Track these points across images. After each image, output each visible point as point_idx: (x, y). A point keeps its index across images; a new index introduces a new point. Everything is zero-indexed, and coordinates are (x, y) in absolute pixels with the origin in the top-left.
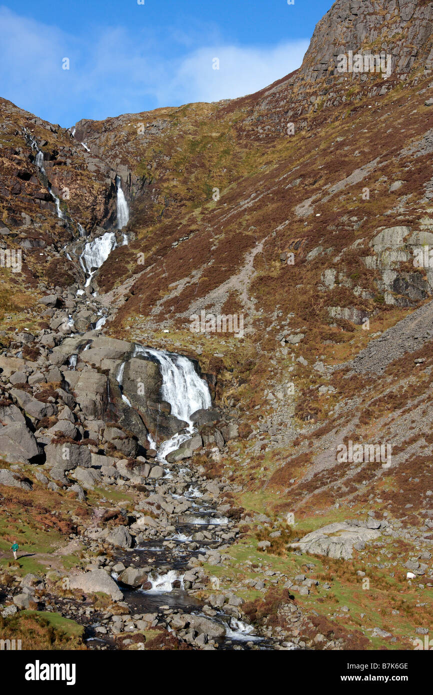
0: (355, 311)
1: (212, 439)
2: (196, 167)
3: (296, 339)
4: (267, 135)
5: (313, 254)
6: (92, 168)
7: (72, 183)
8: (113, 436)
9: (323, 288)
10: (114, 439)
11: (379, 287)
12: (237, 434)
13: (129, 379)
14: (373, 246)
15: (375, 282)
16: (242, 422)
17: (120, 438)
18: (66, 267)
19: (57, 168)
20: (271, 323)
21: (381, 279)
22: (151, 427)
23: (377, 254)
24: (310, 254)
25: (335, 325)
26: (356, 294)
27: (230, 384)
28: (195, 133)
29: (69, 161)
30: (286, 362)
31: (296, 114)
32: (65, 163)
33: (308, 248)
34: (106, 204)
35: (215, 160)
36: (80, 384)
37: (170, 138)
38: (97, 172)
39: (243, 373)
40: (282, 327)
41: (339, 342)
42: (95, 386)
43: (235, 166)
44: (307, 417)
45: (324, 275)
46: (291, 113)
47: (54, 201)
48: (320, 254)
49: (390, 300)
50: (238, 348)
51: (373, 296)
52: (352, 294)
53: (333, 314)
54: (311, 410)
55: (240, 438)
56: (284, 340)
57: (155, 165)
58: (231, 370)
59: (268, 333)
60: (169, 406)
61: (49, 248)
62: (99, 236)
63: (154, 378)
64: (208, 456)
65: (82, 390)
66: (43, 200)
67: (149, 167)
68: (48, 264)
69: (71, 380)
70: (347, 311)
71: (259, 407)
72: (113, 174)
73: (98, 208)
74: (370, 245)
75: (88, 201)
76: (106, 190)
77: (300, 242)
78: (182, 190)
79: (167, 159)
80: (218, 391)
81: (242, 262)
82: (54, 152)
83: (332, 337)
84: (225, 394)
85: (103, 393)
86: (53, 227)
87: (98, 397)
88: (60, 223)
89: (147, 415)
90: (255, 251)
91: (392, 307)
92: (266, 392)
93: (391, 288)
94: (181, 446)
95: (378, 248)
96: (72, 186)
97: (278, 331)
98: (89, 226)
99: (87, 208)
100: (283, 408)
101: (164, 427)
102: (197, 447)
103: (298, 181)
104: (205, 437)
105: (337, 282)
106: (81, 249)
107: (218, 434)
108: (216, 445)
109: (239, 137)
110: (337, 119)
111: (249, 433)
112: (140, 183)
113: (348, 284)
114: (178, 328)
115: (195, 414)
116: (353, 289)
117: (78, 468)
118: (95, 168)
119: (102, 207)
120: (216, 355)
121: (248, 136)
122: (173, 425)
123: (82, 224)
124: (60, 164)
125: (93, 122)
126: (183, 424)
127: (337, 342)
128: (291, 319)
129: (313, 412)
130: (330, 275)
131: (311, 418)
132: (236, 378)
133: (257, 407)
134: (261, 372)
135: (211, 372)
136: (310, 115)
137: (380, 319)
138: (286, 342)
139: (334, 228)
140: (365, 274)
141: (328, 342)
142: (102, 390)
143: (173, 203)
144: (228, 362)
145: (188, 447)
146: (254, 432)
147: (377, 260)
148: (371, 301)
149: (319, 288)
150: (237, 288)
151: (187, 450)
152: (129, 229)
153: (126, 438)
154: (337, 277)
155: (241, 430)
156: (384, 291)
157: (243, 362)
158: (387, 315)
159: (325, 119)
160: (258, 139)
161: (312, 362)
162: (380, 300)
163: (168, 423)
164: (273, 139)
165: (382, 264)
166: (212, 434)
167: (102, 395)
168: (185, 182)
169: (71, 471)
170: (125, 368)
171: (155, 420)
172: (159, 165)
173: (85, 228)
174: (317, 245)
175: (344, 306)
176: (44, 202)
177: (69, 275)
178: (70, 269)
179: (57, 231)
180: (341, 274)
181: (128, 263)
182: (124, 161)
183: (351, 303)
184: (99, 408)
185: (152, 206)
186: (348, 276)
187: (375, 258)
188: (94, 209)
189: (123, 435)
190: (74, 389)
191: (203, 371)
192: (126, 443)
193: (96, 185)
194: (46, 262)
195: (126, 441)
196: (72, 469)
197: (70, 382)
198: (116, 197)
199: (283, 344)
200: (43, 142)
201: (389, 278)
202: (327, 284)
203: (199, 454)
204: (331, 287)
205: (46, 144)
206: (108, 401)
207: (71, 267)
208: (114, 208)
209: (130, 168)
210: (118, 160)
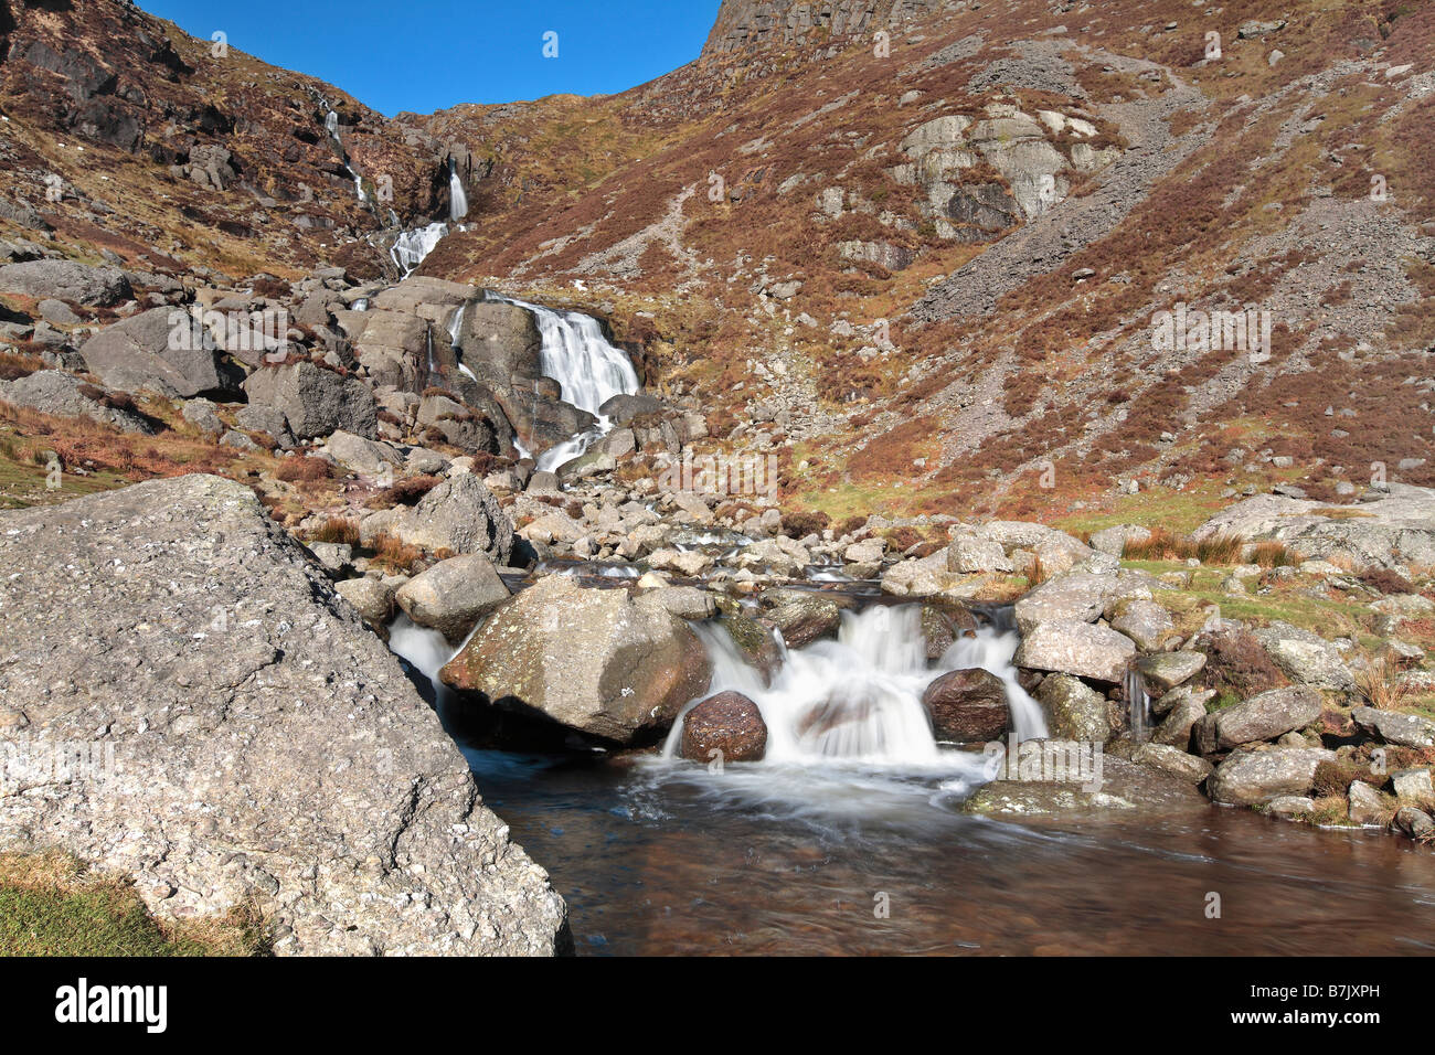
0: (887, 247)
1: (655, 435)
2: (566, 149)
3: (787, 291)
4: (665, 120)
5: (789, 184)
6: (412, 141)
7: (380, 156)
8: (438, 413)
9: (822, 219)
10: (441, 418)
11: (923, 212)
12: (705, 431)
13: (473, 336)
14: (905, 150)
15: (915, 205)
16: (711, 409)
17: (455, 418)
18: (366, 255)
19: (359, 137)
20: (735, 271)
21: (927, 199)
22: (521, 425)
23: (914, 161)
24: (783, 185)
25: (853, 270)
26: (886, 223)
27: (669, 362)
28: (563, 118)
29: (377, 131)
30: (776, 323)
31: (706, 92)
32: (371, 132)
33: (778, 178)
34: (434, 190)
35: (593, 144)
36: (369, 333)
37: (528, 120)
38: (421, 146)
39: (694, 342)
40: (757, 276)
41: (868, 294)
42: (401, 336)
43: (623, 150)
44: (850, 394)
45: (821, 198)
46: (697, 92)
47: (353, 179)
48: (802, 182)
49: (945, 231)
50: (678, 307)
51: (916, 225)
52: (877, 223)
53: (848, 252)
54: (856, 381)
55: (711, 439)
56: (764, 291)
57: (506, 147)
58: (671, 341)
59: (731, 285)
60: (557, 386)
61: (340, 230)
62: (423, 227)
63: (524, 336)
64: (651, 466)
65: (370, 344)
66: (335, 173)
67: (498, 149)
68: (338, 249)
69: (349, 325)
70: (873, 248)
71: (741, 384)
72: (444, 152)
73: (421, 194)
74: (900, 150)
75: (405, 182)
76: (433, 170)
77: (763, 171)
78: (549, 172)
79: (525, 141)
80: (649, 370)
81: (665, 210)
82: (354, 114)
83: (852, 286)
84: (662, 377)
85: (420, 352)
86: (350, 209)
87: (408, 360)
88: (361, 205)
89: (513, 401)
90: (682, 197)
91: (951, 243)
92: (749, 363)
93: (946, 214)
94: (590, 450)
95: (916, 151)
96: (381, 161)
97: (748, 283)
98: (407, 215)
99: (405, 191)
100: (790, 387)
101: (547, 424)
102: (625, 451)
103: (734, 127)
104: (642, 433)
105: (847, 207)
106: (392, 239)
107: (667, 427)
108: (665, 446)
109: (625, 123)
110: (766, 91)
111: (733, 425)
112: (484, 169)
113: (868, 208)
114: (563, 285)
115: (610, 402)
116: (877, 215)
117: (338, 433)
118: (417, 141)
119: (428, 194)
120: (638, 314)
121: (638, 121)
122: (568, 420)
123: (395, 210)
124: (363, 131)
125: (416, 116)
126: (587, 417)
127: (863, 295)
128: (771, 264)
129: (861, 385)
130: (833, 197)
131: (858, 396)
132: (682, 352)
133: (737, 387)
134: (731, 335)
135: (633, 339)
136: (725, 91)
137: (936, 260)
138: (769, 295)
139: (819, 147)
140: (897, 192)
141: (846, 295)
142: (416, 346)
143: (535, 186)
144: (662, 327)
145: (606, 450)
146: (743, 425)
147: (916, 169)
148: (913, 233)
149: (815, 219)
150: (661, 236)
151: (603, 456)
152: (467, 220)
153: (470, 419)
154: (845, 199)
155: (712, 423)
156: (933, 218)
157: (692, 327)
158: (944, 254)
159: (750, 93)
160: (652, 124)
161: (828, 322)
162: (928, 231)
163: (556, 415)
164: (674, 124)
165: (927, 176)
166: (655, 425)
167: (417, 355)
168: (552, 163)
169: (317, 441)
170: (465, 316)
171: (528, 411)
172: (512, 148)
173: (400, 217)
174: (794, 171)
175: (867, 240)
176: (336, 178)
177: (371, 265)
178: (374, 258)
179: (355, 214)
180: (853, 195)
181: (468, 251)
182: (460, 139)
183: (880, 234)
184: (410, 378)
185: (502, 190)
186: (866, 197)
187: (912, 166)
188: (414, 195)
189: (463, 412)
190: (356, 344)
191: (617, 338)
192: (469, 432)
193: (419, 163)
194: (335, 245)
195: (469, 425)
196: (320, 436)
197: (347, 329)
198: (448, 184)
199: (763, 297)
200: (337, 102)
201: (940, 196)
202: (828, 211)
203: (630, 464)
204: (837, 216)
205: (343, 103)
206: (429, 369)
207: (376, 256)
208: (445, 198)
209: (470, 147)
210: (452, 138)
